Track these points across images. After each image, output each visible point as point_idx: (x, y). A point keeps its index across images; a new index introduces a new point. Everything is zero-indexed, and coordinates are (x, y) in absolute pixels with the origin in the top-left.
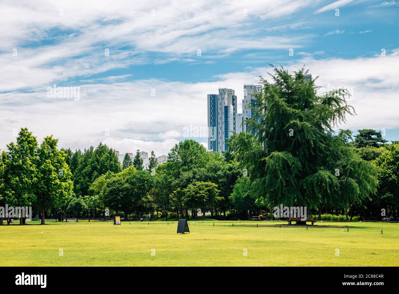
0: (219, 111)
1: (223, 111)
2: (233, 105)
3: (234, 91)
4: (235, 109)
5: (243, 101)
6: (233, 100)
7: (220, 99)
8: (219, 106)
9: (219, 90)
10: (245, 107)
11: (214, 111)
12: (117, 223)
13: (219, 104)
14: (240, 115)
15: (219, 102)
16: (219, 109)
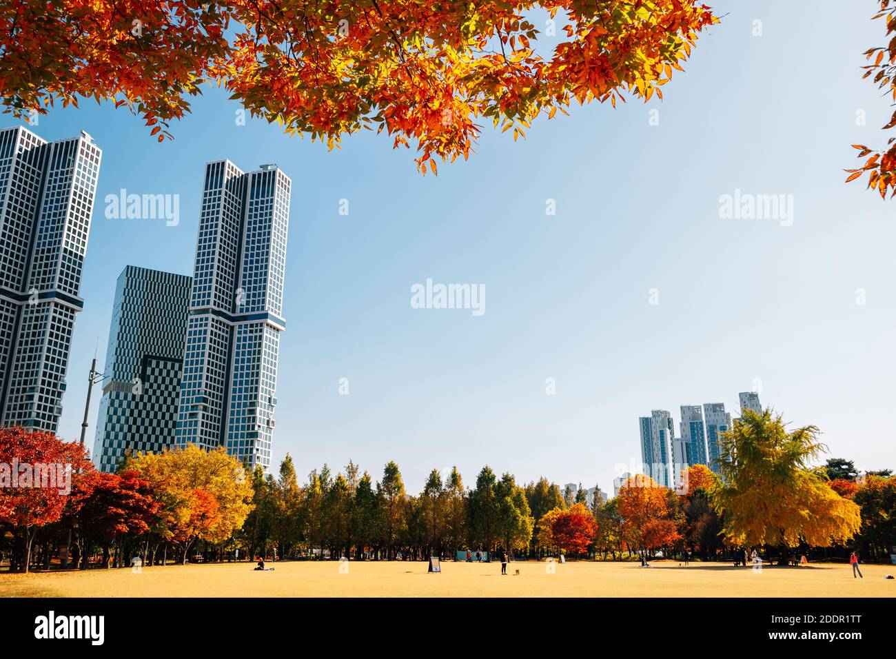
0: (654, 436)
1: (659, 435)
2: (669, 428)
3: (669, 413)
4: (672, 433)
5: (681, 424)
6: (669, 422)
7: (654, 422)
8: (654, 430)
9: (653, 412)
10: (683, 431)
11: (648, 435)
12: (434, 570)
13: (653, 428)
14: (678, 440)
15: (653, 425)
16: (653, 433)
